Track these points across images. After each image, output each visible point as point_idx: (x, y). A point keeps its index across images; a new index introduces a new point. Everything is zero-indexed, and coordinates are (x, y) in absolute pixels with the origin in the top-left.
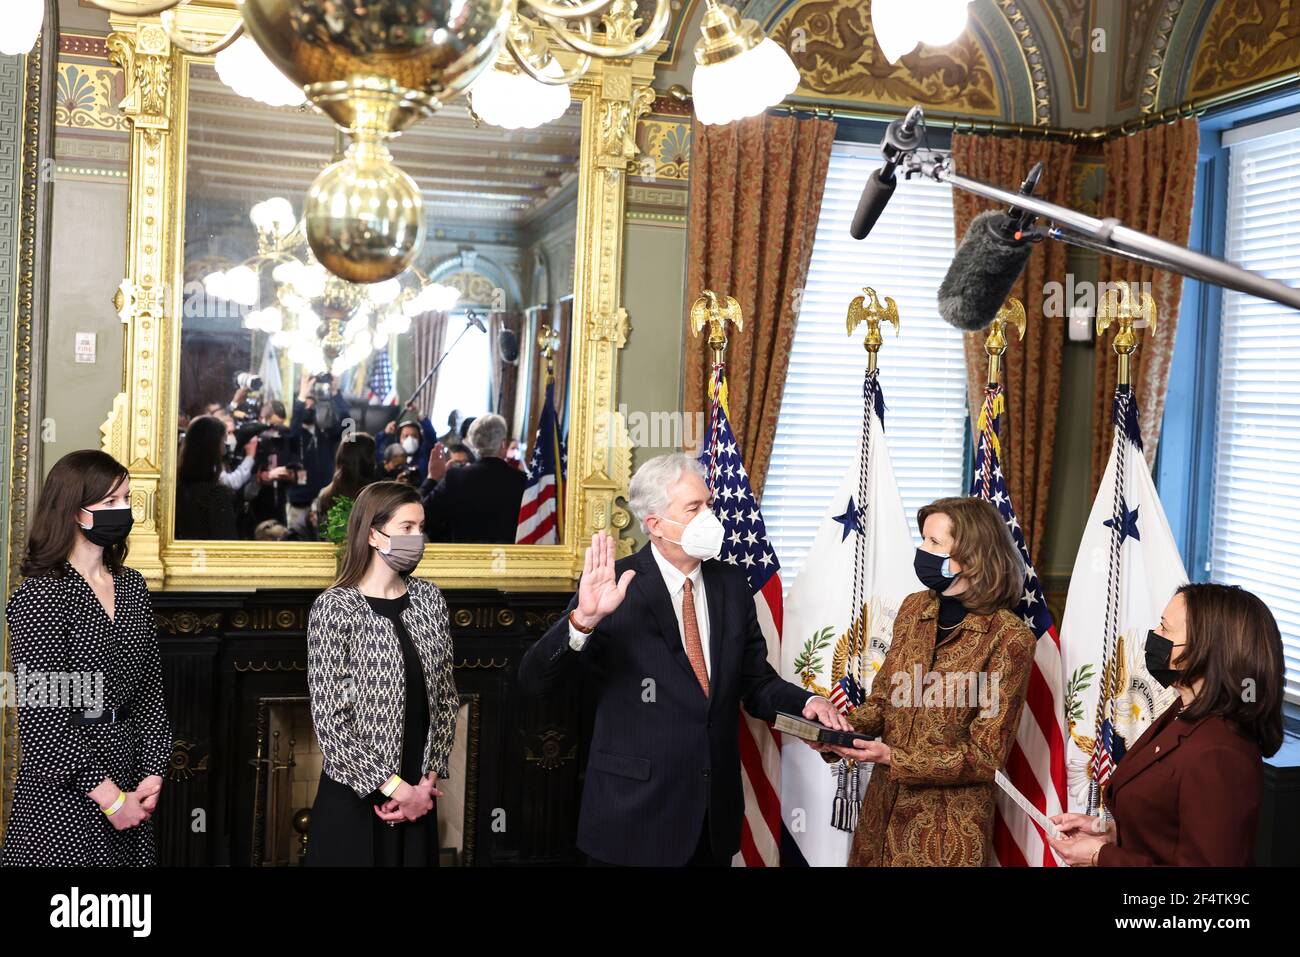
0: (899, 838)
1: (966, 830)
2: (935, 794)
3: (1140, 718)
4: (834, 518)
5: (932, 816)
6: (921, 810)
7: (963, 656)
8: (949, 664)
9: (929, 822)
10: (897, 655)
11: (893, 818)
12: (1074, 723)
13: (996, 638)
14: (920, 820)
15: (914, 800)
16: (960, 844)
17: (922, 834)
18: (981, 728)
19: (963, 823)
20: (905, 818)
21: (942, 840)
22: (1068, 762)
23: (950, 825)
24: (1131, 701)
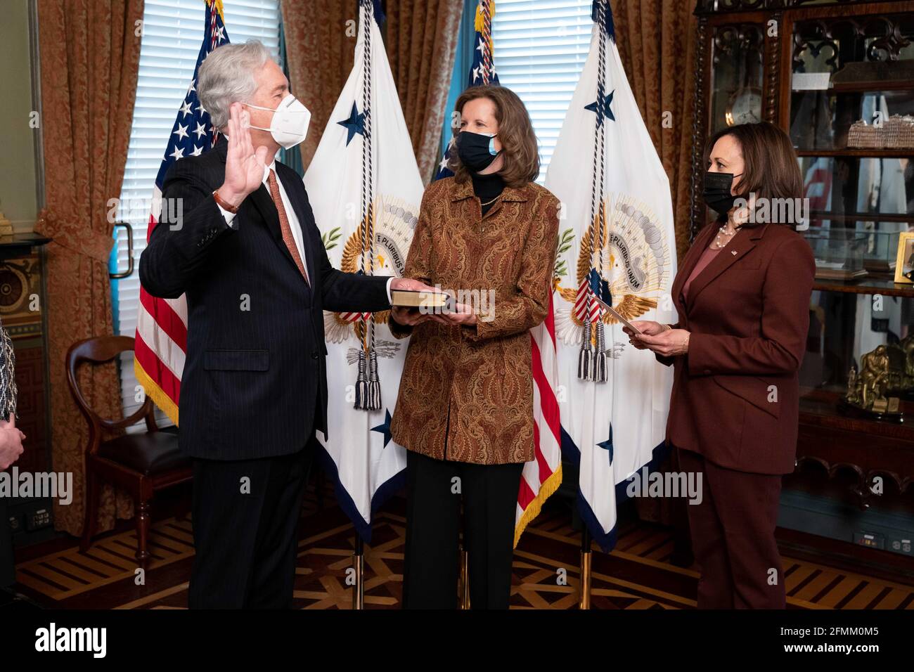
0: (464, 391)
1: (520, 371)
2: (495, 346)
3: (615, 264)
4: (339, 123)
5: (492, 366)
6: (483, 362)
7: (507, 224)
8: (497, 232)
9: (490, 371)
10: (441, 234)
11: (457, 375)
12: (559, 279)
13: (536, 204)
14: (482, 371)
15: (476, 355)
16: (516, 385)
17: (484, 384)
18: (528, 282)
19: (518, 366)
20: (467, 373)
21: (502, 384)
22: (555, 312)
23: (508, 370)
24: (610, 252)
